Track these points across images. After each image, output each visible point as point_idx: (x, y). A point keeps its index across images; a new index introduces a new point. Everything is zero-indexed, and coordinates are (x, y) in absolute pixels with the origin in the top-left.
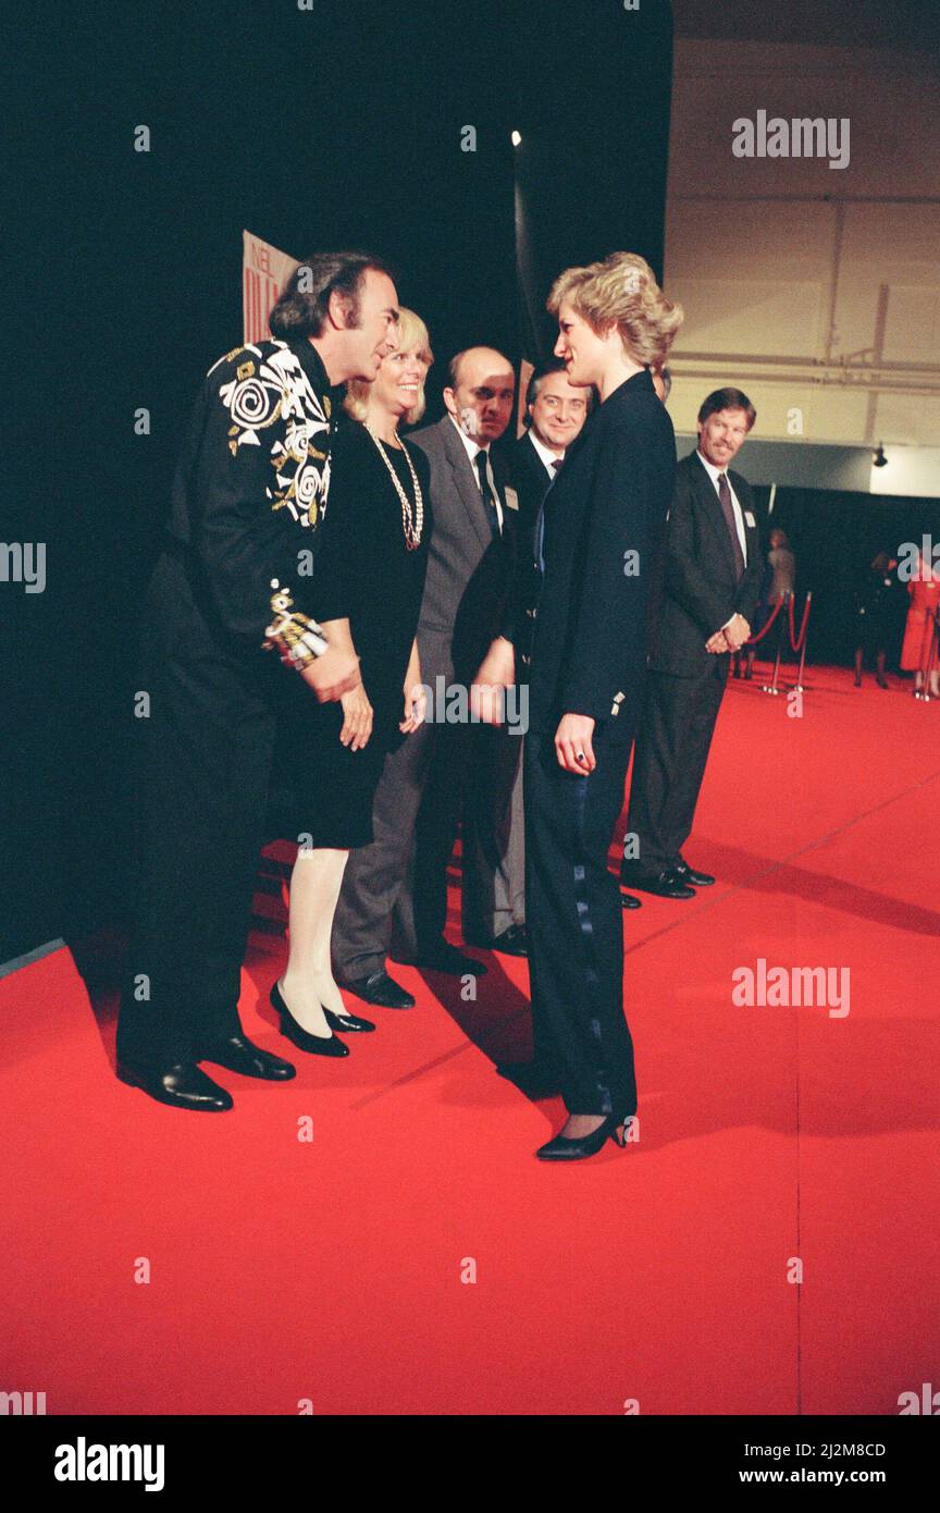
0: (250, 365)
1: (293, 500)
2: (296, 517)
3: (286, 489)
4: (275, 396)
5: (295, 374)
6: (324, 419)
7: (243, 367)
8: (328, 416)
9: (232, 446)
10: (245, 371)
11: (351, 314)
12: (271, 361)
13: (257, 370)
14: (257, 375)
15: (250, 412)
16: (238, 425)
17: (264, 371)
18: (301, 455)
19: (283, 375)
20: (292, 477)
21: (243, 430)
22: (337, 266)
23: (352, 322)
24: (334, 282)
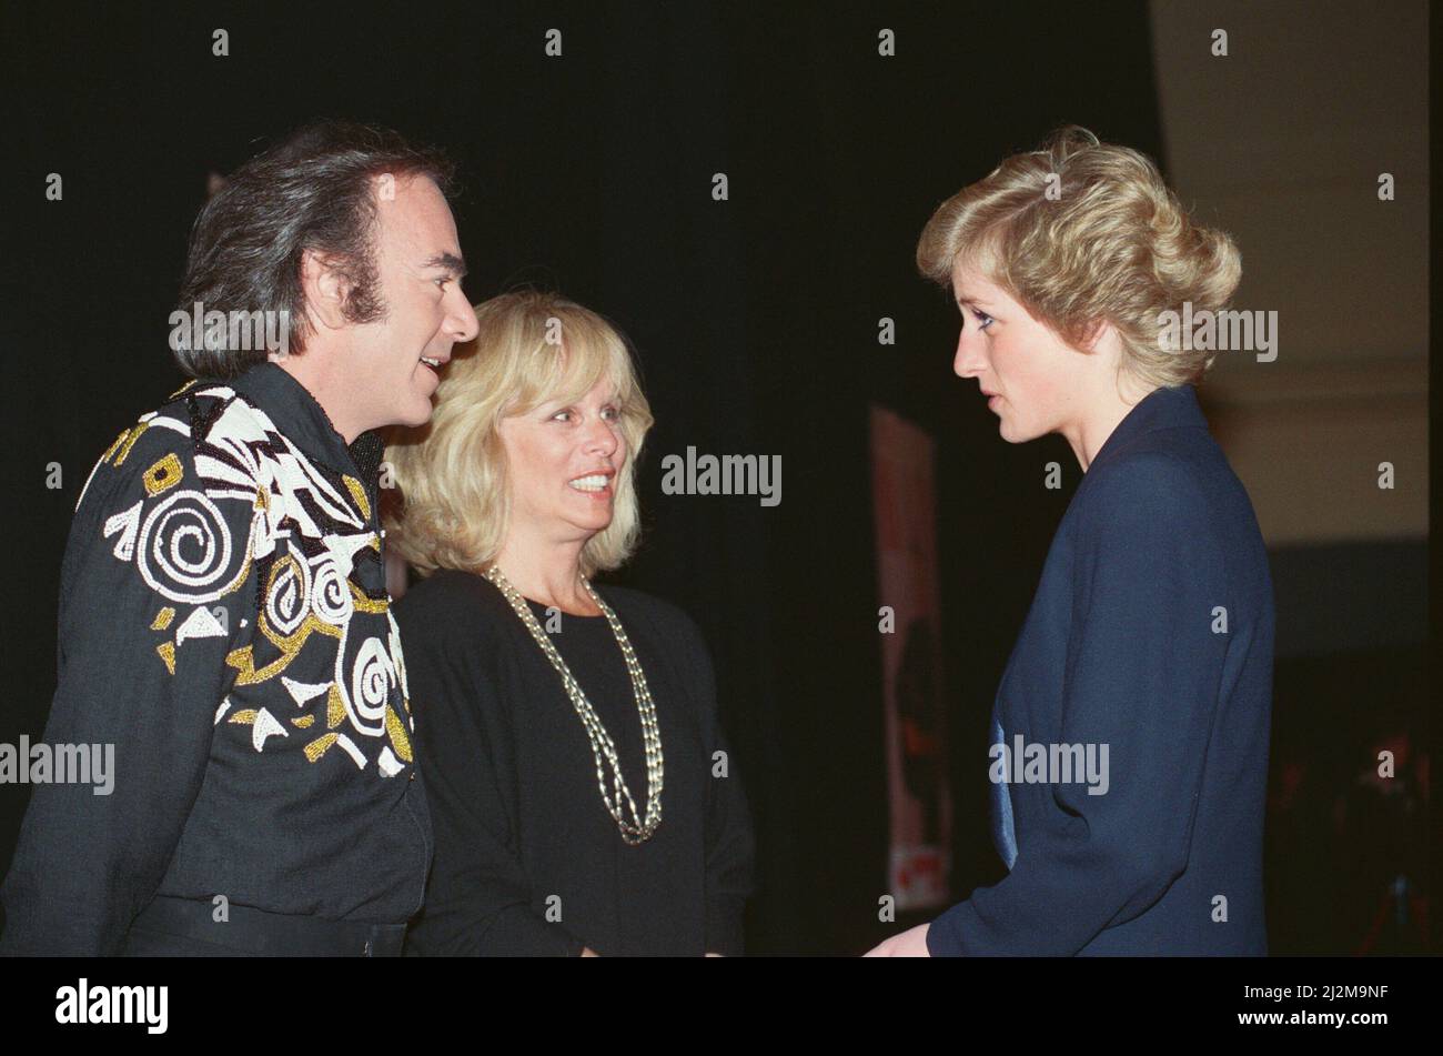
0: (171, 462)
1: (346, 728)
2: (361, 760)
3: (318, 705)
4: (240, 516)
5: (272, 448)
6: (359, 525)
7: (156, 467)
8: (368, 517)
9: (166, 652)
10: (161, 475)
11: (356, 293)
12: (214, 438)
13: (189, 467)
14: (192, 480)
15: (193, 569)
16: (170, 603)
17: (206, 466)
18: (336, 620)
19: (247, 459)
20: (325, 675)
21: (184, 612)
22: (302, 195)
23: (361, 306)
24: (303, 231)
